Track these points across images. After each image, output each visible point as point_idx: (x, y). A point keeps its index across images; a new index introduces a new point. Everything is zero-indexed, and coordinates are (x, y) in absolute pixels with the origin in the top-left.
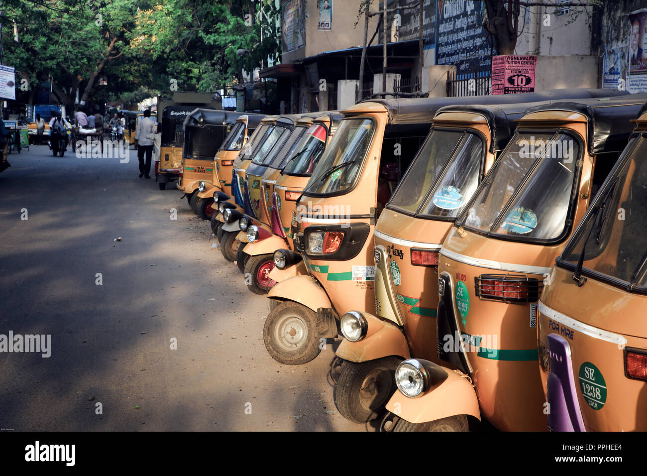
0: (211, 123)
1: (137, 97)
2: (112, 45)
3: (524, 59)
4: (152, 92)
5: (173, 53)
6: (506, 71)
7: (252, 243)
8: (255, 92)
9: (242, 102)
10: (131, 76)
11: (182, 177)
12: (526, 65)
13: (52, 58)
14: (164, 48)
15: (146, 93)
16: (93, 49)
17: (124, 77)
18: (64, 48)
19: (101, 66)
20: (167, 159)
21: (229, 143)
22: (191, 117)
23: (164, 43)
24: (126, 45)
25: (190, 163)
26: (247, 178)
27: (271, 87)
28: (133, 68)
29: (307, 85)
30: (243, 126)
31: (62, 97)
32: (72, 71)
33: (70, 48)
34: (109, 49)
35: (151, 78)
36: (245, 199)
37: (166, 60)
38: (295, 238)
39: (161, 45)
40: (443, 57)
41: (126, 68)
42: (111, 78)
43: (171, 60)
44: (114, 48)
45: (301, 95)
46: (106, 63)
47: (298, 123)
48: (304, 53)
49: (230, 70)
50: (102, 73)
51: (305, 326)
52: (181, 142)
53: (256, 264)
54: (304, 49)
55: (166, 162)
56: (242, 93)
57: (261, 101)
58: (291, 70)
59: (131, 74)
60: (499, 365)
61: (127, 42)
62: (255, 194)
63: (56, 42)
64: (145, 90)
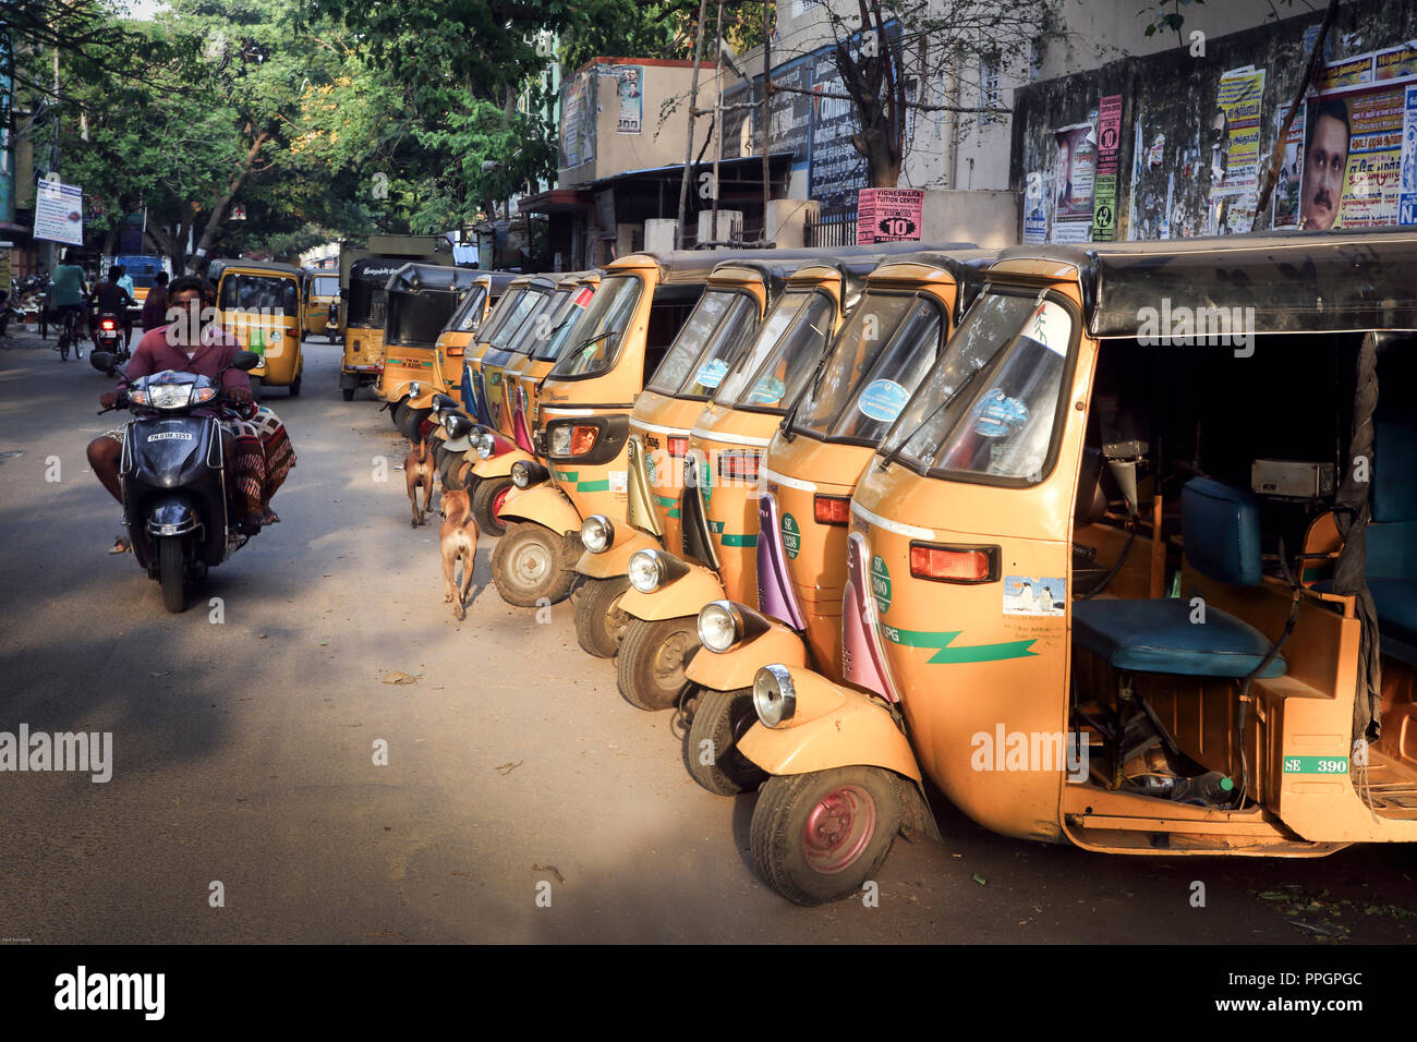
0: (431, 288)
1: (300, 243)
2: (256, 146)
3: (904, 194)
4: (327, 234)
5: (367, 164)
6: (877, 212)
7: (485, 459)
8: (512, 237)
9: (488, 253)
10: (290, 204)
11: (382, 375)
12: (907, 204)
13: (149, 170)
14: (352, 155)
15: (315, 236)
16: (223, 155)
17: (277, 205)
18: (170, 154)
19: (236, 185)
20: (357, 349)
21: (459, 320)
22: (399, 277)
23: (351, 147)
24: (283, 148)
25: (395, 351)
26: (482, 370)
27: (541, 229)
28: (294, 190)
29: (597, 225)
30: (483, 293)
31: (162, 242)
32: (184, 195)
33: (181, 153)
34: (251, 154)
35: (327, 208)
36: (479, 402)
37: (355, 176)
38: (535, 436)
39: (347, 150)
40: (819, 183)
41: (280, 191)
42: (253, 207)
43: (364, 176)
44: (261, 153)
45: (589, 243)
46: (246, 178)
47: (560, 285)
48: (594, 172)
49: (469, 197)
50: (237, 198)
51: (548, 555)
52: (381, 319)
53: (491, 491)
54: (595, 164)
55: (356, 354)
56: (489, 238)
57: (522, 253)
58: (570, 201)
59: (291, 200)
60: (743, 553)
61: (284, 143)
62: (495, 395)
63: (157, 143)
64: (314, 229)
